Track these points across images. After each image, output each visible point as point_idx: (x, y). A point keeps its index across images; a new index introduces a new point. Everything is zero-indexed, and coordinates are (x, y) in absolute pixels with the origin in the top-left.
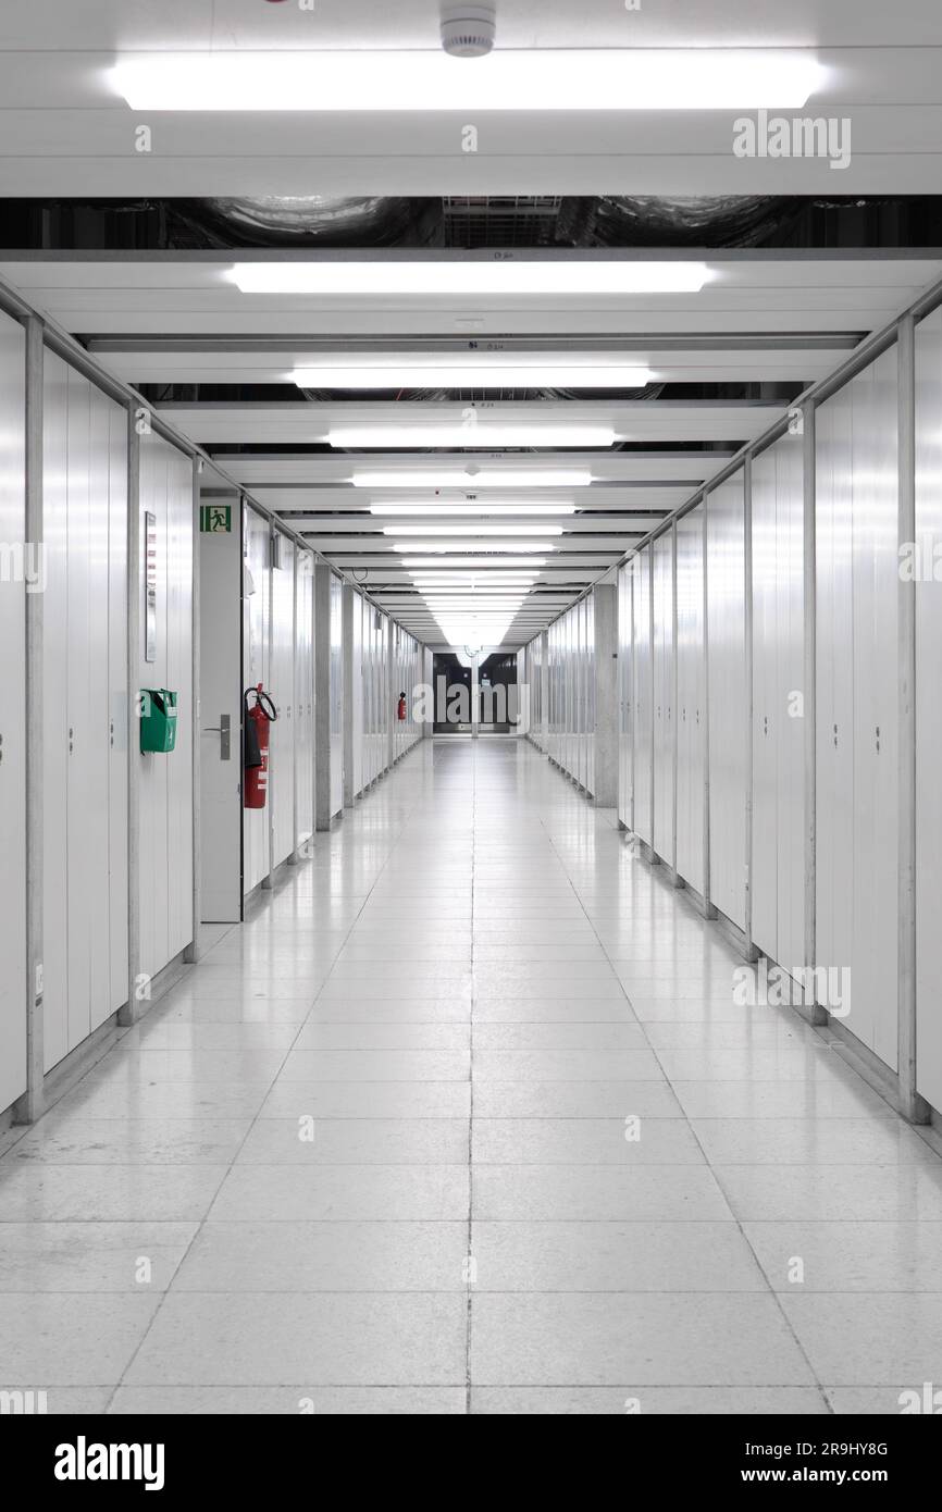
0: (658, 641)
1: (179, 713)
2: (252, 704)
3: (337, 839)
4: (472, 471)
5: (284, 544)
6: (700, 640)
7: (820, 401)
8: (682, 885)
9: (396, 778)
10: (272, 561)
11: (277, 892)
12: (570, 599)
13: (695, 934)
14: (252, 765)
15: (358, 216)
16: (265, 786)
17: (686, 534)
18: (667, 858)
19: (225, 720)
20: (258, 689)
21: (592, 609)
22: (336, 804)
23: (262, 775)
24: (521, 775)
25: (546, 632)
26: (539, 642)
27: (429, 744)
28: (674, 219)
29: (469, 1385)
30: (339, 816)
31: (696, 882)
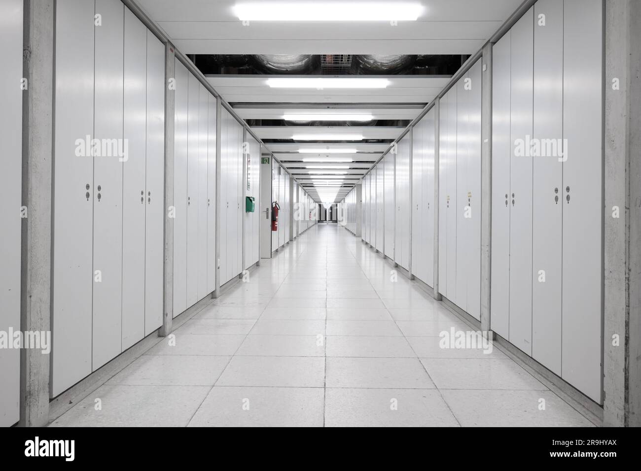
0: (372, 202)
1: (256, 203)
2: (274, 206)
3: (295, 242)
4: (328, 148)
5: (282, 170)
6: (382, 201)
7: (413, 126)
8: (377, 252)
9: (309, 231)
10: (279, 173)
11: (280, 253)
12: (350, 188)
13: (381, 262)
14: (274, 220)
15: (300, 65)
16: (277, 226)
17: (379, 169)
18: (374, 246)
19: (268, 209)
20: (276, 202)
21: (356, 191)
22: (294, 235)
23: (276, 223)
24: (338, 232)
25: (344, 199)
26: (343, 201)
27: (317, 226)
28: (380, 67)
29: (325, 357)
30: (295, 238)
31: (381, 250)
